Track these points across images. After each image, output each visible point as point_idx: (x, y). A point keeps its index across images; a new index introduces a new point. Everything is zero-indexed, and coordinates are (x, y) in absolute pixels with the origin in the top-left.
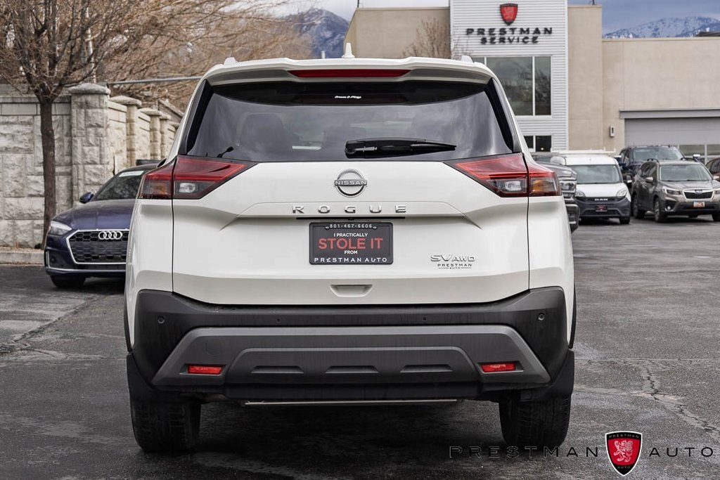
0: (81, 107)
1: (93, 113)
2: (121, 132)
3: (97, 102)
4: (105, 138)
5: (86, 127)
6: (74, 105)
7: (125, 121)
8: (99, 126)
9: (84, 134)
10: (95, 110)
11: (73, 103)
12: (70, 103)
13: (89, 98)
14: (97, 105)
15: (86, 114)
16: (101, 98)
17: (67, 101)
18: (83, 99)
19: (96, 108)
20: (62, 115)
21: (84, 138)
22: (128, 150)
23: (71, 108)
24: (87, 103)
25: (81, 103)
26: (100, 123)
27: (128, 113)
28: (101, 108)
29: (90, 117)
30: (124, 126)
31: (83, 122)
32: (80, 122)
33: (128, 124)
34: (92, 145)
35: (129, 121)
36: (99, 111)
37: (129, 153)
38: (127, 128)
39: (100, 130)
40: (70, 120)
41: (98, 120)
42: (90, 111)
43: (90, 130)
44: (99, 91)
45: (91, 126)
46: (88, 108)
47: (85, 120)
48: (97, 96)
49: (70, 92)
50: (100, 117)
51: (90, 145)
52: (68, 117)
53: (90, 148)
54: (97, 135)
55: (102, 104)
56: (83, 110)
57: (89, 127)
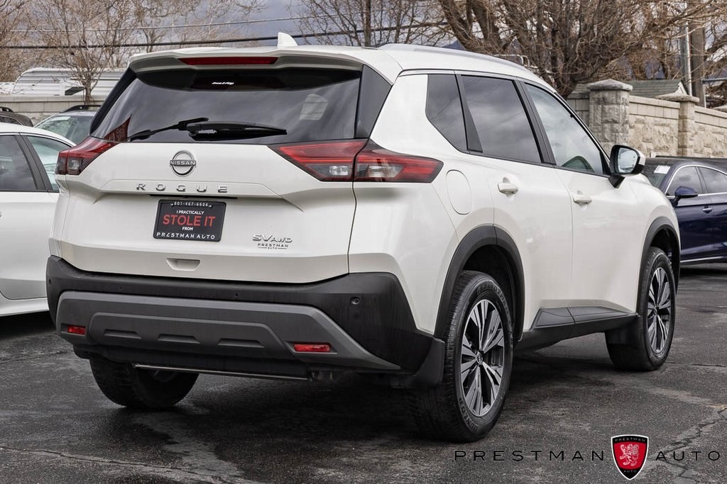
0: (598, 102)
1: (610, 109)
2: (667, 129)
3: (614, 98)
4: (621, 134)
5: (602, 123)
6: (592, 101)
7: (678, 118)
8: (616, 122)
9: (600, 129)
10: (611, 106)
11: (591, 98)
12: (588, 99)
13: (607, 94)
14: (614, 102)
15: (603, 110)
16: (619, 94)
17: (586, 97)
18: (601, 95)
19: (612, 104)
20: (582, 111)
21: (600, 134)
22: (679, 147)
23: (589, 104)
24: (604, 99)
25: (599, 99)
26: (615, 119)
27: (681, 110)
28: (618, 104)
29: (606, 113)
30: (675, 122)
31: (599, 118)
32: (597, 118)
33: (681, 121)
34: (608, 141)
35: (682, 118)
36: (616, 106)
37: (681, 150)
38: (679, 125)
39: (616, 126)
40: (588, 116)
41: (614, 115)
42: (607, 107)
43: (606, 125)
44: (615, 87)
45: (607, 122)
46: (606, 104)
47: (602, 117)
48: (615, 92)
49: (588, 88)
50: (616, 113)
51: (605, 140)
52: (587, 113)
53: (606, 143)
54: (612, 130)
55: (619, 101)
56: (600, 106)
57: (605, 123)
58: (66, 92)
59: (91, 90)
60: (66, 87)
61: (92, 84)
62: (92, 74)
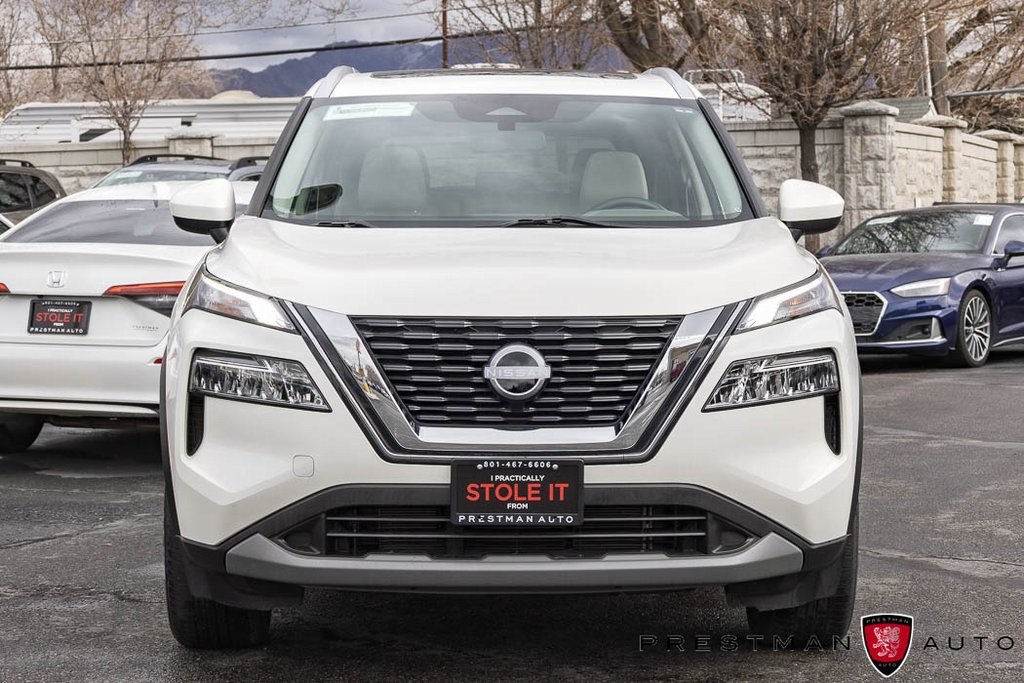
0: (856, 133)
1: (872, 140)
2: (931, 166)
3: (878, 126)
4: (888, 174)
5: (862, 160)
6: (847, 131)
7: (941, 149)
8: (880, 158)
9: (860, 168)
10: (874, 137)
11: (846, 127)
12: (842, 128)
13: (867, 121)
14: (878, 131)
15: (863, 142)
16: (883, 120)
17: (838, 125)
18: (859, 122)
19: (876, 134)
20: (833, 144)
21: (860, 175)
22: (944, 189)
23: (843, 135)
24: (864, 127)
25: (857, 128)
26: (880, 154)
27: (946, 139)
28: (883, 134)
29: (867, 147)
30: (939, 156)
31: (858, 153)
32: (854, 153)
33: (946, 153)
34: (871, 184)
35: (947, 149)
36: (880, 137)
37: (946, 193)
38: (943, 159)
39: (881, 164)
40: (842, 151)
41: (878, 149)
42: (868, 138)
43: (868, 163)
44: (880, 111)
45: (869, 158)
46: (866, 135)
47: (862, 152)
48: (878, 118)
49: (841, 113)
50: (881, 146)
51: (868, 183)
52: (840, 147)
53: (868, 187)
54: (877, 170)
55: (883, 129)
56: (859, 137)
57: (865, 160)
58: (82, 136)
59: (130, 133)
60: (80, 129)
61: (133, 124)
62: (131, 110)
